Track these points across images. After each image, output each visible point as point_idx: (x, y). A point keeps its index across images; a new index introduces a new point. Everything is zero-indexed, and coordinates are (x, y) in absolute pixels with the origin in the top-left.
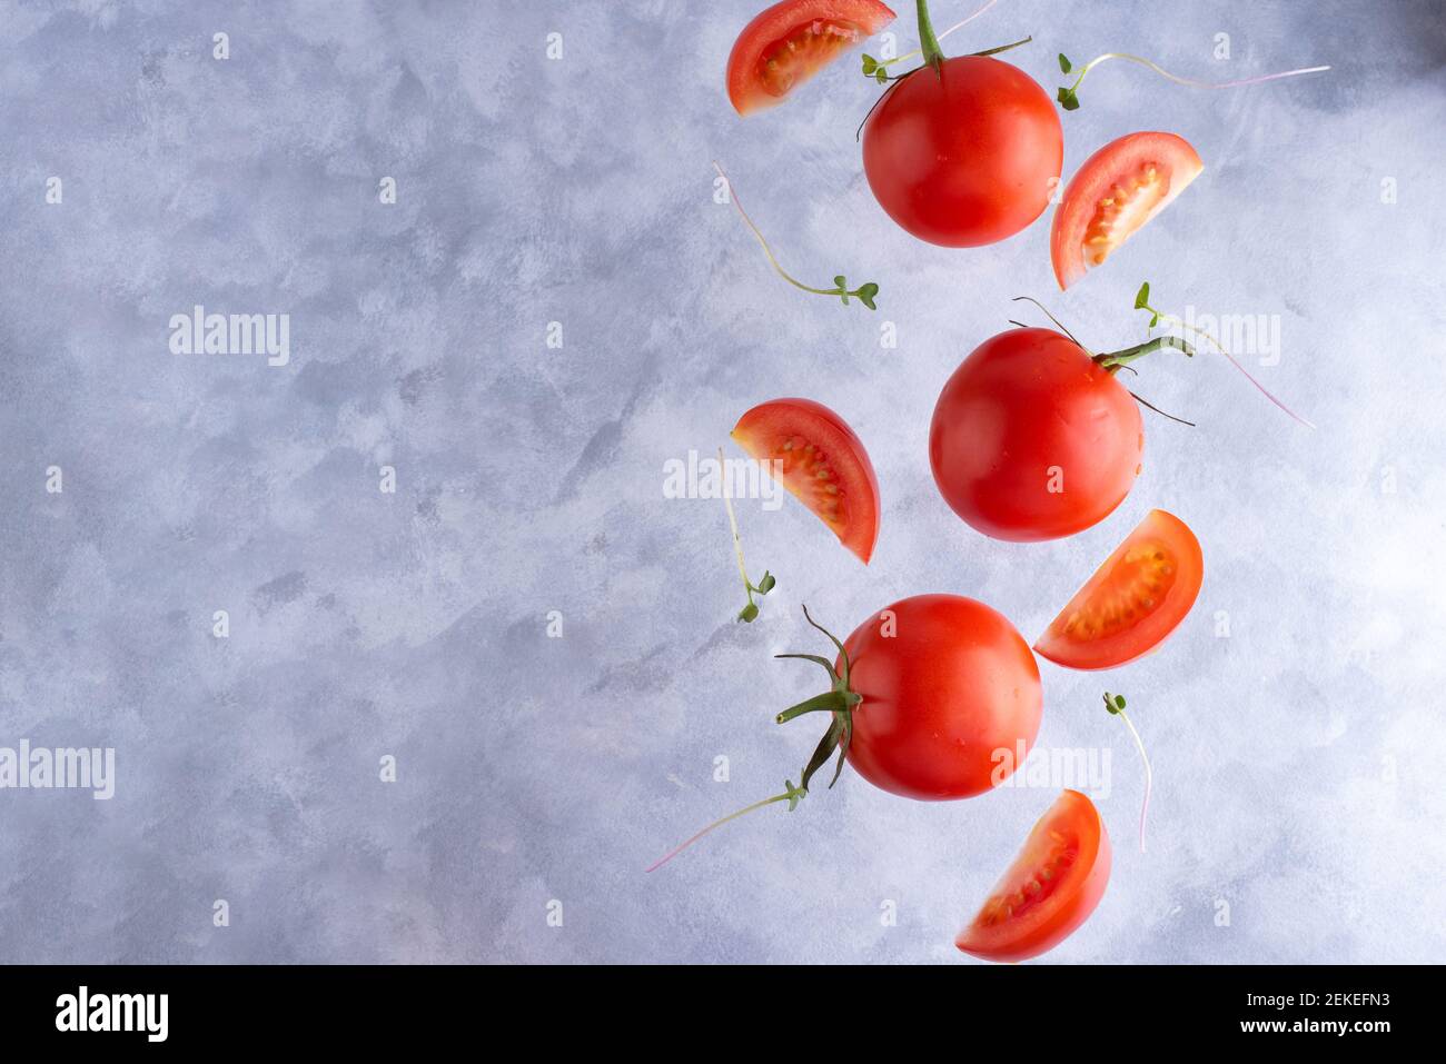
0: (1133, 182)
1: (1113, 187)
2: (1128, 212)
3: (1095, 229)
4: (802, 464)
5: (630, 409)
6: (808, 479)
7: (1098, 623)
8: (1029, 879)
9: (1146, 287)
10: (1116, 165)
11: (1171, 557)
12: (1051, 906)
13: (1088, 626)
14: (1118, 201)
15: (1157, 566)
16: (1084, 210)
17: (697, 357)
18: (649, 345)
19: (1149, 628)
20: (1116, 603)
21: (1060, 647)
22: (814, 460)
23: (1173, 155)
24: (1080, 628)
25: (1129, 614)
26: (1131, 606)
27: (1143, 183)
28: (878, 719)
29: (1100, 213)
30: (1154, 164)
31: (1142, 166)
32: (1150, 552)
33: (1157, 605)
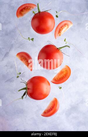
0: (64, 26)
1: (62, 27)
2: (64, 30)
3: (59, 32)
4: (24, 60)
5: (10, 50)
6: (25, 61)
7: (58, 79)
8: (49, 108)
9: (65, 39)
10: (62, 24)
11: (67, 71)
12: (52, 112)
13: (57, 79)
14: (62, 29)
15: (66, 72)
16: (58, 30)
17: (17, 45)
18: (12, 43)
19: (64, 79)
20: (60, 76)
21: (54, 81)
22: (25, 59)
23: (69, 23)
24: (56, 79)
25: (62, 78)
26: (62, 77)
27: (65, 26)
28: (30, 91)
29: (60, 30)
30: (67, 24)
31: (65, 24)
32: (65, 70)
33: (65, 77)
